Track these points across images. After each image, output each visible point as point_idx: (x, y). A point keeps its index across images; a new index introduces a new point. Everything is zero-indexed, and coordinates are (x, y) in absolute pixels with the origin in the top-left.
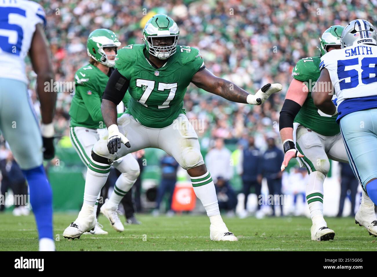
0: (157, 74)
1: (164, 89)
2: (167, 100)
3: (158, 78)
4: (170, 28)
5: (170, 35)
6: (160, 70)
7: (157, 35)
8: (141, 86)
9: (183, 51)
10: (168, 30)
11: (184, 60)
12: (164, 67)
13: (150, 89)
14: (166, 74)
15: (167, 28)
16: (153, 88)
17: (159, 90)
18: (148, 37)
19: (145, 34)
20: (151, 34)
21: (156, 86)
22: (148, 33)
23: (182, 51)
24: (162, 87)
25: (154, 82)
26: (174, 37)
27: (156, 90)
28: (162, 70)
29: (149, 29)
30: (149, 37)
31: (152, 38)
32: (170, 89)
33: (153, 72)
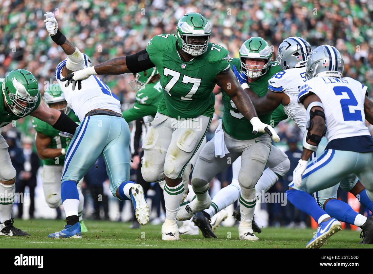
0: (184, 66)
1: (188, 82)
2: (189, 93)
3: (184, 70)
4: (204, 28)
5: (205, 34)
6: (187, 64)
7: (192, 34)
8: (167, 76)
9: (213, 50)
10: (203, 29)
11: (212, 58)
12: (191, 61)
13: (175, 80)
14: (192, 68)
15: (202, 27)
16: (178, 79)
17: (183, 82)
18: (182, 35)
19: (180, 32)
20: (186, 33)
21: (181, 78)
22: (183, 31)
24: (186, 79)
25: (180, 73)
26: (208, 36)
27: (180, 81)
28: (189, 64)
29: (184, 27)
30: (184, 35)
31: (187, 36)
32: (194, 84)
33: (180, 64)
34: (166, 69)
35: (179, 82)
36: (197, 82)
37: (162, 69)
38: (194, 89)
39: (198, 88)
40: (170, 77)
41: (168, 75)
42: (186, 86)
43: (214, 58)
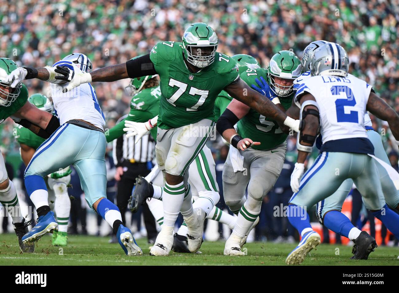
0: (191, 78)
3: (191, 82)
4: (209, 38)
5: (210, 44)
6: (194, 75)
7: (196, 44)
10: (208, 39)
11: (221, 70)
12: (198, 73)
14: (200, 80)
15: (206, 37)
18: (187, 46)
19: (185, 43)
20: (190, 43)
22: (188, 42)
23: (220, 60)
25: (187, 85)
26: (214, 46)
28: (196, 76)
29: (188, 38)
30: (188, 45)
31: (192, 47)
32: (201, 96)
33: (188, 76)
34: (171, 80)
35: (186, 94)
36: (204, 94)
37: (167, 80)
38: (201, 101)
39: (205, 100)
40: (176, 88)
41: (174, 86)
42: (193, 97)
43: (224, 70)
